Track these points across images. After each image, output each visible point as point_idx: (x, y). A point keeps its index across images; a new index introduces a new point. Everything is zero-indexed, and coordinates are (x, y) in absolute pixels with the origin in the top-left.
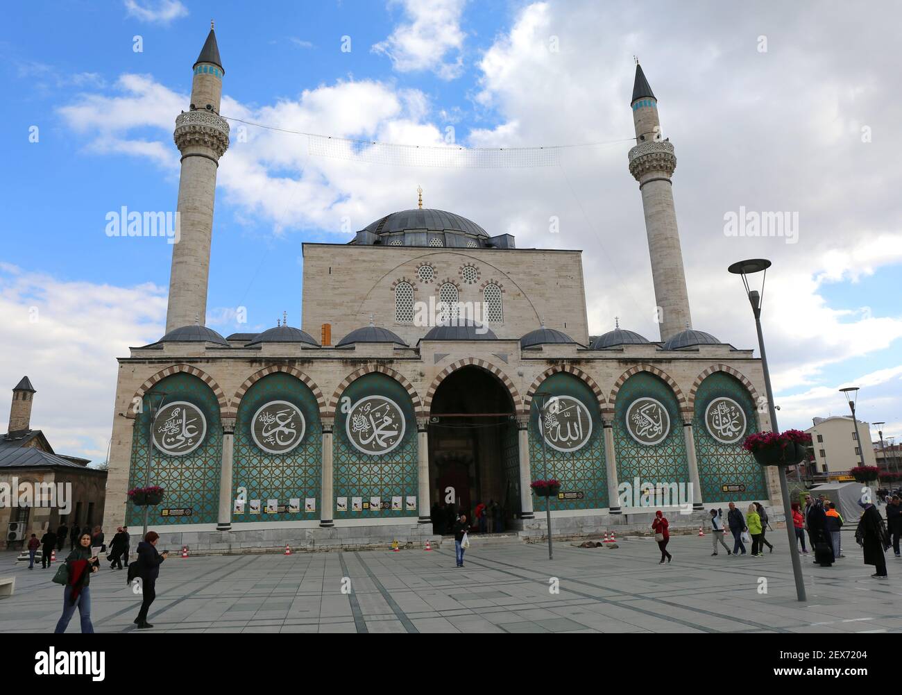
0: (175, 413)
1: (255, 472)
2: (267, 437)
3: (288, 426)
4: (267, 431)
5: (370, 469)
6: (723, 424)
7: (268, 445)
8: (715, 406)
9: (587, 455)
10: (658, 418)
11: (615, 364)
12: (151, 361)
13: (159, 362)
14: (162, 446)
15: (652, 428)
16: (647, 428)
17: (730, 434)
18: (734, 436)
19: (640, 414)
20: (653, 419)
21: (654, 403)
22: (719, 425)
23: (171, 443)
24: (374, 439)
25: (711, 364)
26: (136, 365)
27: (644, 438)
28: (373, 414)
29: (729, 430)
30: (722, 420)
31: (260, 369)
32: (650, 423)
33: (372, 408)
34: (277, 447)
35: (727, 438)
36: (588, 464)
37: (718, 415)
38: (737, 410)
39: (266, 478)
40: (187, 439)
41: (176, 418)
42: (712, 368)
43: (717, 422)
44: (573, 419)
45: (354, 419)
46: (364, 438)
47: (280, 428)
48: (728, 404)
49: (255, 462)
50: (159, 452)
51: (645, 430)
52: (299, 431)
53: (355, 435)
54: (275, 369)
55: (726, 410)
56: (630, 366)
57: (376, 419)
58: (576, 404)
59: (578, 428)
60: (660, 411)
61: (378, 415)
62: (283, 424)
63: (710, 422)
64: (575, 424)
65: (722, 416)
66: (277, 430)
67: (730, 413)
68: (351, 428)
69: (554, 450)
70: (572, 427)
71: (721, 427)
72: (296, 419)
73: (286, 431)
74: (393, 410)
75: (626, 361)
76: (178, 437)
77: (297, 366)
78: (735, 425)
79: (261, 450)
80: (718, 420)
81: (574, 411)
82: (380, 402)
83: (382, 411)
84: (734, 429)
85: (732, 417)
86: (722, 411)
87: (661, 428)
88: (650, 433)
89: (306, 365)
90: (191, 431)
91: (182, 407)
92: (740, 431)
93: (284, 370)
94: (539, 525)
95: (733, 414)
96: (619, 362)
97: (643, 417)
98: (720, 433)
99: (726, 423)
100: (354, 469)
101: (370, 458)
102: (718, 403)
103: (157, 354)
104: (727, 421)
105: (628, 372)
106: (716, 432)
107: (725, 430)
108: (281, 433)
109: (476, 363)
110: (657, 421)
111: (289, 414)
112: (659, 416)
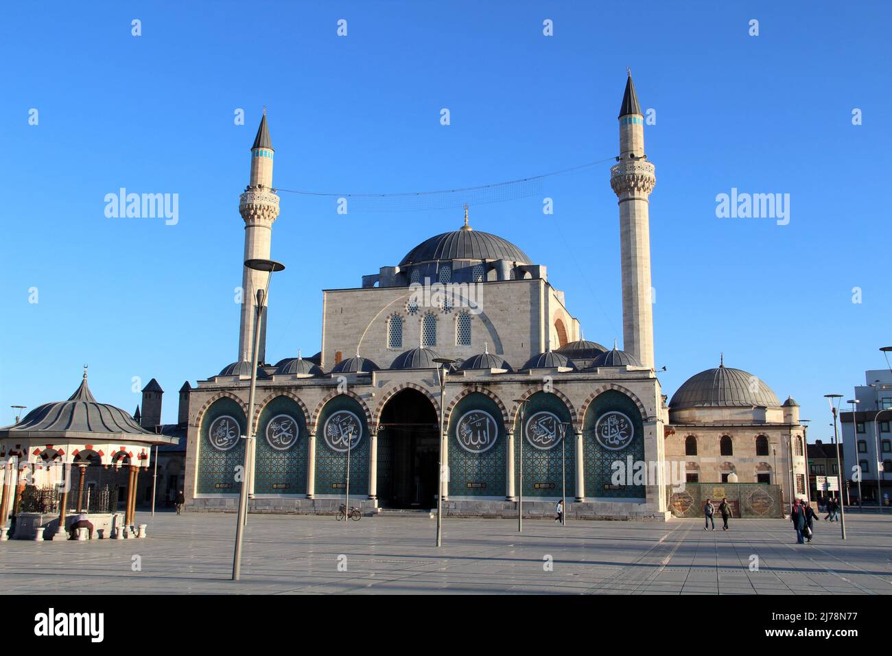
0: (222, 424)
1: (268, 462)
2: (276, 439)
3: (288, 431)
4: (275, 435)
5: (338, 461)
6: (611, 434)
7: (276, 444)
8: (605, 419)
9: (492, 455)
10: (553, 429)
11: (518, 385)
12: (207, 390)
13: (212, 391)
14: (215, 443)
15: (547, 436)
16: (543, 436)
17: (617, 442)
18: (621, 444)
19: (537, 425)
20: (549, 429)
21: (550, 416)
22: (607, 435)
23: (221, 443)
24: (342, 441)
25: (603, 384)
26: (200, 393)
27: (539, 444)
28: (342, 424)
29: (617, 439)
30: (611, 430)
31: (270, 393)
32: (545, 432)
33: (341, 419)
34: (281, 446)
35: (614, 445)
36: (492, 463)
37: (607, 426)
38: (626, 422)
39: (274, 466)
40: (229, 440)
41: (223, 427)
42: (604, 387)
43: (606, 432)
44: (483, 428)
45: (329, 427)
46: (335, 440)
47: (283, 433)
48: (619, 417)
49: (268, 455)
50: (214, 448)
51: (541, 438)
52: (295, 435)
53: (329, 438)
54: (279, 394)
55: (616, 422)
56: (530, 386)
57: (343, 427)
58: (486, 416)
59: (486, 435)
60: (555, 423)
61: (344, 424)
62: (285, 430)
63: (599, 432)
64: (484, 431)
65: (611, 427)
66: (282, 434)
67: (619, 425)
68: (327, 433)
69: (466, 451)
70: (482, 434)
71: (609, 437)
72: (293, 427)
73: (287, 435)
74: (354, 421)
75: (527, 382)
76: (225, 439)
77: (293, 391)
78: (623, 435)
79: (271, 448)
80: (607, 430)
81: (484, 422)
82: (347, 415)
83: (347, 421)
84: (621, 438)
85: (620, 428)
86: (612, 423)
87: (554, 436)
88: (545, 440)
89: (299, 390)
90: (231, 435)
91: (226, 419)
92: (627, 440)
93: (285, 394)
94: (449, 506)
95: (622, 426)
96: (522, 384)
97: (540, 427)
98: (608, 442)
99: (614, 433)
100: (328, 461)
101: (339, 453)
102: (609, 416)
103: (211, 385)
104: (615, 431)
105: (529, 392)
106: (603, 440)
107: (612, 439)
108: (284, 436)
109: (411, 386)
110: (552, 430)
111: (289, 423)
112: (553, 426)
